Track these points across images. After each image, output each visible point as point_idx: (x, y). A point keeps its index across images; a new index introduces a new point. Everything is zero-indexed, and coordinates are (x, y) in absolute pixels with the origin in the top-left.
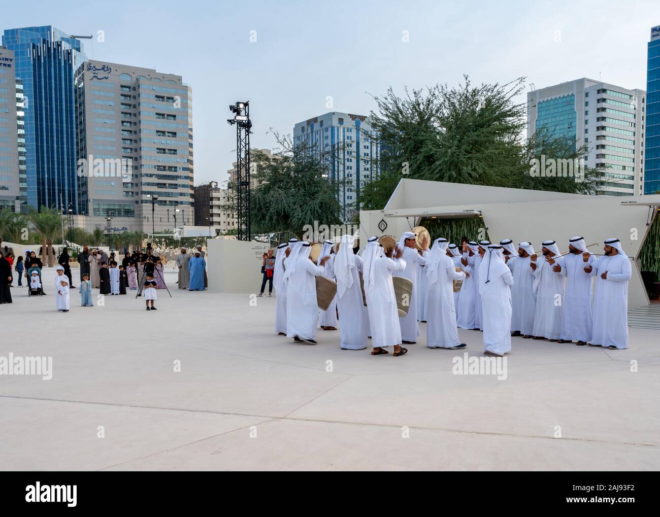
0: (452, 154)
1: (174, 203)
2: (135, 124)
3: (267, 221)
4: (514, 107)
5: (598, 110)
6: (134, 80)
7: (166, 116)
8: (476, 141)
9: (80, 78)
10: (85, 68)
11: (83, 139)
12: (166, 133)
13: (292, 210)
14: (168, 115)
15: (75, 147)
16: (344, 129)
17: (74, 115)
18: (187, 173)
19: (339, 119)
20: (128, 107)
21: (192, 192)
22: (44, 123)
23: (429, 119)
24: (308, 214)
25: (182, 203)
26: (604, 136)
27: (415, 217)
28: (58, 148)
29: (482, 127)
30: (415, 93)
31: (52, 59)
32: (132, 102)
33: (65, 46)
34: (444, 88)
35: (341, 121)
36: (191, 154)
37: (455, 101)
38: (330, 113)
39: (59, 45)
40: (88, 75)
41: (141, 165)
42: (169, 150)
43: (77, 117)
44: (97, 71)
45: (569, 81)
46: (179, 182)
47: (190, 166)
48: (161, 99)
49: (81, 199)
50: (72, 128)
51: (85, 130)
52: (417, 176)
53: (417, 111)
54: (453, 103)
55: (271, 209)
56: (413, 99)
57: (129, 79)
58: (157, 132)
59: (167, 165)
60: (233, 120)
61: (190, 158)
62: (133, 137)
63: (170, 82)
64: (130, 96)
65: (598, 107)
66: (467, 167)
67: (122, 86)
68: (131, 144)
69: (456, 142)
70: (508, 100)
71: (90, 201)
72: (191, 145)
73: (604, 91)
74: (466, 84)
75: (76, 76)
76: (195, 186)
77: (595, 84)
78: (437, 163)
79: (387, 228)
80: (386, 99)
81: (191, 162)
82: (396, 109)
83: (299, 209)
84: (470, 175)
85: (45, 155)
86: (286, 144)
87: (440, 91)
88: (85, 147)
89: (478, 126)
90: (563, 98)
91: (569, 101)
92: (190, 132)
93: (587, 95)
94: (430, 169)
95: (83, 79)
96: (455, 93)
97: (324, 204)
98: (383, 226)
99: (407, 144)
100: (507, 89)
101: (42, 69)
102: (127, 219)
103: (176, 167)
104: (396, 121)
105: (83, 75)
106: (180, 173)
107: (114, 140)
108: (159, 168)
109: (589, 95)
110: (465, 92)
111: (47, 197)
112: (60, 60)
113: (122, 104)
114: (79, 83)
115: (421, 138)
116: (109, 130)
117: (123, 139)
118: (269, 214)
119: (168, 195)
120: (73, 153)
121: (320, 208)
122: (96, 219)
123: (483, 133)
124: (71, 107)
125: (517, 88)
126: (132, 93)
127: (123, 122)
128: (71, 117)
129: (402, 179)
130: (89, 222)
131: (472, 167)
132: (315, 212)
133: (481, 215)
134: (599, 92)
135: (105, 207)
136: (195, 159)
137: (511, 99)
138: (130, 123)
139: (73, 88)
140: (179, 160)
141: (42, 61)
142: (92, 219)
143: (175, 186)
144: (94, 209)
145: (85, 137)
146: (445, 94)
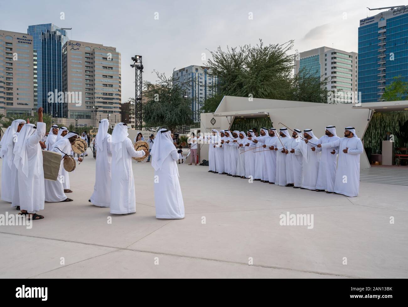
0: (253, 82)
1: (111, 112)
2: (92, 72)
3: (152, 120)
4: (287, 56)
5: (332, 63)
6: (92, 50)
7: (108, 68)
8: (266, 76)
9: (65, 49)
10: (68, 44)
11: (66, 80)
12: (108, 76)
13: (166, 114)
14: (109, 67)
15: (62, 83)
16: (198, 74)
17: (62, 68)
18: (118, 97)
19: (196, 69)
20: (89, 63)
21: (120, 106)
22: (47, 71)
23: (240, 64)
24: (174, 116)
25: (115, 112)
26: (336, 77)
27: (231, 116)
28: (53, 84)
29: (270, 67)
30: (232, 49)
31: (52, 40)
32: (91, 61)
33: (58, 33)
34: (249, 46)
35: (197, 70)
36: (120, 87)
37: (255, 53)
38: (191, 66)
39: (55, 33)
40: (69, 47)
41: (95, 93)
42: (109, 85)
43: (63, 69)
44: (73, 46)
45: (316, 48)
46: (114, 101)
47: (119, 93)
48: (105, 59)
49: (64, 110)
50: (60, 74)
51: (67, 75)
52: (233, 94)
53: (233, 59)
54: (254, 55)
55: (154, 113)
56: (232, 53)
57: (89, 49)
58: (103, 76)
59: (108, 92)
60: (133, 65)
61: (120, 89)
62: (91, 78)
63: (110, 51)
64: (90, 58)
65: (332, 62)
66: (261, 89)
67: (86, 53)
68: (90, 82)
69: (255, 76)
70: (284, 53)
71: (69, 111)
72: (120, 82)
73: (335, 53)
74: (260, 44)
75: (63, 48)
76: (122, 103)
77: (330, 50)
78: (245, 87)
79: (216, 123)
80: (217, 53)
81: (120, 91)
82: (222, 58)
83: (169, 113)
84: (263, 93)
85: (47, 87)
86: (162, 78)
87: (247, 48)
88: (67, 84)
89: (268, 67)
90: (313, 57)
91: (316, 59)
92: (119, 76)
93: (326, 55)
94: (240, 91)
95: (67, 50)
96: (255, 50)
97: (183, 110)
98: (213, 121)
99: (228, 77)
100: (283, 47)
101: (47, 45)
102: (87, 120)
103: (112, 94)
104: (222, 65)
105: (67, 48)
106: (114, 96)
107: (81, 80)
108: (104, 94)
109: (327, 55)
110: (260, 49)
111: (47, 109)
112: (55, 40)
113: (86, 62)
114: (65, 52)
115: (236, 74)
116: (79, 75)
117: (86, 79)
118: (153, 116)
119: (108, 108)
120: (60, 87)
121: (180, 112)
122: (71, 120)
123: (270, 71)
124: (60, 64)
125: (289, 46)
126: (91, 56)
127: (86, 71)
128: (60, 69)
129: (225, 96)
130: (68, 122)
131: (264, 89)
132: (178, 115)
133: (269, 115)
134: (332, 53)
135: (77, 114)
136: (122, 89)
137: (286, 52)
138: (90, 71)
139: (62, 54)
140: (114, 90)
141: (47, 41)
142: (69, 120)
143: (112, 103)
144: (71, 115)
145: (67, 79)
146: (249, 50)
